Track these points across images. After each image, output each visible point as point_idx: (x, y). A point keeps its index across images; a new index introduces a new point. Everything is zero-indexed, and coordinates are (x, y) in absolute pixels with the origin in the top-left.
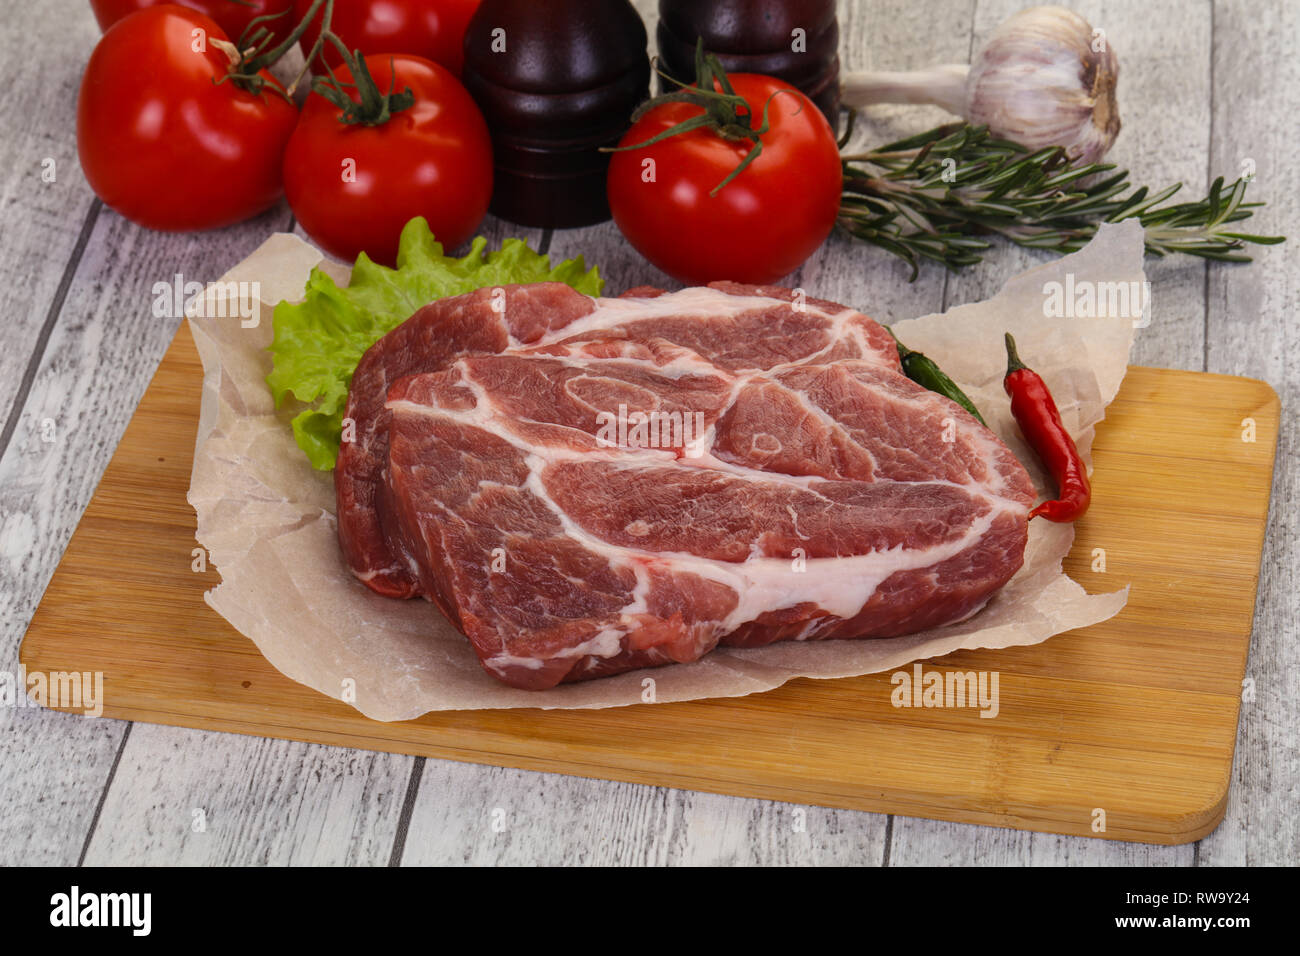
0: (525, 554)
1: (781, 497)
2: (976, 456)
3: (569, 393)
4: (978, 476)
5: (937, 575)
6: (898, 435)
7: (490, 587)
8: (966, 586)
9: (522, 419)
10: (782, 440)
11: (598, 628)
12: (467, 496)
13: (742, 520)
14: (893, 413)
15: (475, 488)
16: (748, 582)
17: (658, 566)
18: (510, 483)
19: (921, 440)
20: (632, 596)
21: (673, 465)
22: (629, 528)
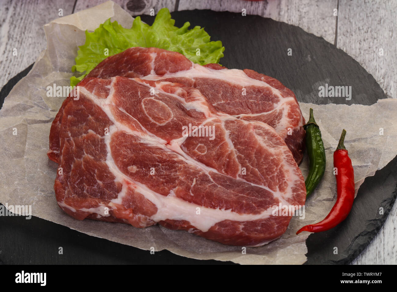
0: (87, 165)
1: (195, 173)
2: (285, 180)
3: (142, 104)
4: (282, 189)
5: (243, 226)
6: (256, 162)
7: (70, 174)
8: (253, 235)
9: (121, 109)
10: (208, 149)
11: (100, 204)
12: (81, 134)
13: (173, 178)
14: (260, 151)
15: (86, 132)
16: (164, 205)
17: (132, 187)
18: (99, 134)
19: (265, 167)
20: (118, 195)
21: (162, 146)
22: (129, 168)
